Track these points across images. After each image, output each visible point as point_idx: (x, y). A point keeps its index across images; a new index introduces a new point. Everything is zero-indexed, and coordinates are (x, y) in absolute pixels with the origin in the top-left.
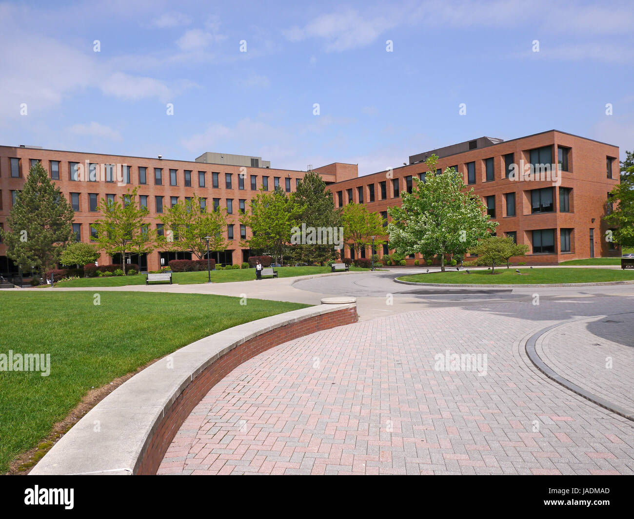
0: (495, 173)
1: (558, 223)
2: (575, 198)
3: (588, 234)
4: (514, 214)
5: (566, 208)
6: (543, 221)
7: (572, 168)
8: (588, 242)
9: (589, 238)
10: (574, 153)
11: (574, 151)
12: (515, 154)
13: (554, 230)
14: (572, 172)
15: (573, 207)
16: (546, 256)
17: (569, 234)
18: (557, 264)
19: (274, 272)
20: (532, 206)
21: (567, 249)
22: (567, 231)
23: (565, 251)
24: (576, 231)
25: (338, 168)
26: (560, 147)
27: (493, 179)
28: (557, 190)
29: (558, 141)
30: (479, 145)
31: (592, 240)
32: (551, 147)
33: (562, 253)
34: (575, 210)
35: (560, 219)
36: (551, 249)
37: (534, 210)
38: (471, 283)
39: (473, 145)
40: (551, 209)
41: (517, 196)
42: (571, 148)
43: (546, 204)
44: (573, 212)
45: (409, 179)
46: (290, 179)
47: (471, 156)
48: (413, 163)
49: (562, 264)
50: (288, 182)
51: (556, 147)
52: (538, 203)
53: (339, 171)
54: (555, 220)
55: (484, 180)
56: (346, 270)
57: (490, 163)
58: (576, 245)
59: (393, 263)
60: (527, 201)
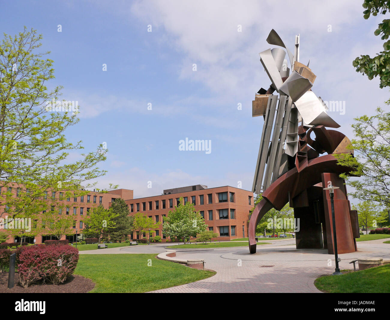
0: (204, 202)
1: (230, 223)
2: (237, 213)
3: (242, 227)
4: (212, 219)
5: (233, 217)
6: (224, 222)
7: (235, 201)
8: (242, 231)
9: (242, 229)
10: (236, 195)
11: (236, 194)
12: (213, 194)
13: (228, 226)
14: (235, 202)
15: (236, 217)
16: (225, 237)
17: (234, 228)
18: (230, 240)
19: (106, 246)
20: (219, 216)
21: (234, 234)
22: (234, 227)
23: (233, 235)
24: (237, 227)
25: (122, 191)
26: (230, 192)
27: (203, 204)
28: (229, 210)
29: (229, 190)
30: (197, 188)
31: (243, 230)
32: (227, 192)
33: (232, 236)
34: (237, 218)
35: (231, 222)
36: (227, 234)
37: (220, 218)
38: (199, 248)
39: (194, 188)
40: (227, 217)
41: (213, 212)
42: (234, 193)
43: (225, 215)
44: (236, 219)
45: (164, 201)
46: (96, 196)
47: (194, 193)
48: (165, 194)
49: (231, 241)
50: (95, 198)
51: (229, 193)
52: (222, 215)
53: (123, 193)
54: (229, 222)
55: (199, 204)
56: (137, 244)
57: (202, 197)
58: (237, 232)
59: (155, 241)
60: (217, 214)
